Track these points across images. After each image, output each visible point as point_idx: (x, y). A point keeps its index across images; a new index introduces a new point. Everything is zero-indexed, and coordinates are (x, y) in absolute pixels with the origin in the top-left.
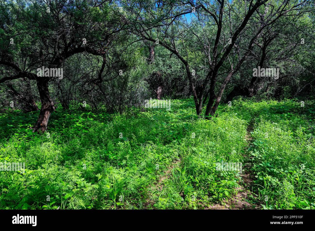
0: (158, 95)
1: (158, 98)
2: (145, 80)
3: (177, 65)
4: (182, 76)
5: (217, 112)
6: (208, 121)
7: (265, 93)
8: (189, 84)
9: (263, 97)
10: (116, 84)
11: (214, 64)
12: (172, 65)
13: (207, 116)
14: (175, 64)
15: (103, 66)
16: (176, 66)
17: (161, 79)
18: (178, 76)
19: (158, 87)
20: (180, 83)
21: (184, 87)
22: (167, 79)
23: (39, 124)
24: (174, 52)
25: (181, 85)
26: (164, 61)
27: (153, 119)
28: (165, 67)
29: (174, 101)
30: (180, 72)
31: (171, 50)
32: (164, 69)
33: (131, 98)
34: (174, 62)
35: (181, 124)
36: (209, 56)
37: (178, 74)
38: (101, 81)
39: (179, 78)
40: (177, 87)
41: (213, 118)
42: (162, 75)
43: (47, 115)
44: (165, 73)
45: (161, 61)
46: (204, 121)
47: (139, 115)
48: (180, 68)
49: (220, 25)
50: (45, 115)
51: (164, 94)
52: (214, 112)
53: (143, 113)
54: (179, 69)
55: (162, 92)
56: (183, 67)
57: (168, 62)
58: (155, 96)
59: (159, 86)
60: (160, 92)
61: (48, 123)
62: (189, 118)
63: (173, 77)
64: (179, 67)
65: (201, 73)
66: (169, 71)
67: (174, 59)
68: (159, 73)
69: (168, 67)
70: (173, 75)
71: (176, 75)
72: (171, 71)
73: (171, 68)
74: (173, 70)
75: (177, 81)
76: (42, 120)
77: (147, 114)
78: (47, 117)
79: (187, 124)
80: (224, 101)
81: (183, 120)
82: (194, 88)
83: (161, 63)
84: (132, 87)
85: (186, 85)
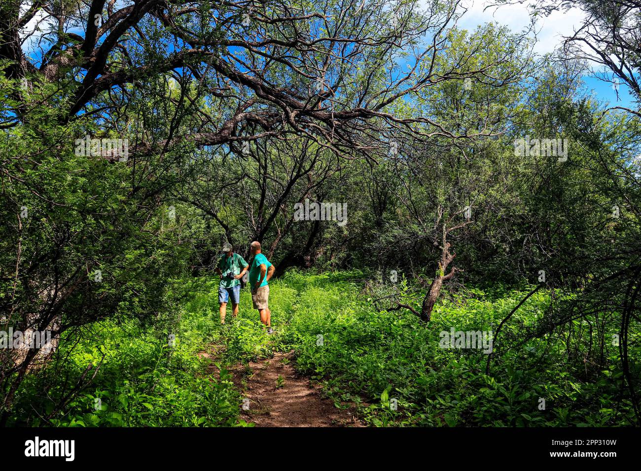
7: (329, 262)
11: (259, 229)
36: (253, 219)
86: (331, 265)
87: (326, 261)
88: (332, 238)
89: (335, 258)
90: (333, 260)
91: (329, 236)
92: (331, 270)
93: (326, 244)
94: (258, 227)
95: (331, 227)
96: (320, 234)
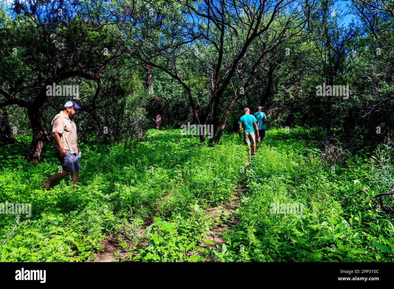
0: (157, 124)
1: (157, 127)
2: (143, 107)
3: (179, 90)
4: (184, 102)
5: (222, 139)
6: (212, 148)
7: (276, 120)
8: (193, 112)
9: (273, 125)
10: (111, 111)
11: (217, 90)
12: (173, 90)
13: (211, 144)
14: (176, 88)
15: (97, 92)
16: (177, 91)
17: (160, 106)
18: (180, 102)
19: (156, 115)
20: (182, 110)
21: (187, 114)
22: (167, 105)
23: (32, 155)
24: (176, 77)
25: (183, 113)
26: (163, 85)
27: (154, 148)
28: (165, 92)
29: (175, 131)
30: (182, 97)
31: (172, 75)
32: (163, 94)
33: (129, 127)
34: (175, 86)
35: (184, 152)
36: (212, 82)
37: (180, 100)
38: (95, 108)
39: (182, 105)
40: (179, 115)
41: (216, 146)
42: (162, 101)
43: (40, 145)
44: (165, 98)
45: (160, 84)
46: (208, 148)
47: (139, 146)
48: (182, 93)
49: (221, 51)
50: (38, 146)
51: (164, 123)
52: (219, 140)
53: (143, 143)
54: (180, 95)
55: (161, 120)
56: (185, 92)
57: (168, 86)
58: (153, 125)
59: (158, 114)
60: (159, 121)
61: (41, 154)
62: (192, 146)
63: (173, 103)
64: (181, 91)
65: (206, 99)
66: (169, 97)
67: (175, 84)
68: (157, 98)
69: (168, 92)
70: (174, 100)
71: (178, 101)
72: (172, 96)
73: (172, 93)
74: (174, 95)
75: (179, 108)
76: (35, 150)
77: (147, 144)
78: (39, 148)
79: (190, 151)
80: (230, 129)
81: (186, 147)
82: (197, 114)
83: (160, 87)
84: (129, 114)
85: (190, 112)
86: (277, 123)
87: (274, 120)
88: (280, 101)
89: (281, 117)
90: (279, 119)
91: (278, 99)
92: (277, 126)
93: (275, 106)
94: (215, 88)
95: (279, 92)
96: (271, 98)
